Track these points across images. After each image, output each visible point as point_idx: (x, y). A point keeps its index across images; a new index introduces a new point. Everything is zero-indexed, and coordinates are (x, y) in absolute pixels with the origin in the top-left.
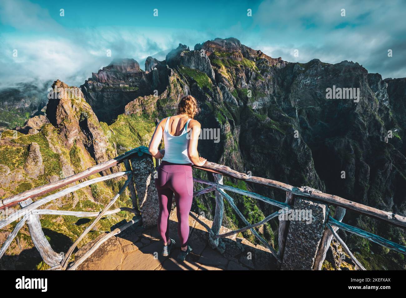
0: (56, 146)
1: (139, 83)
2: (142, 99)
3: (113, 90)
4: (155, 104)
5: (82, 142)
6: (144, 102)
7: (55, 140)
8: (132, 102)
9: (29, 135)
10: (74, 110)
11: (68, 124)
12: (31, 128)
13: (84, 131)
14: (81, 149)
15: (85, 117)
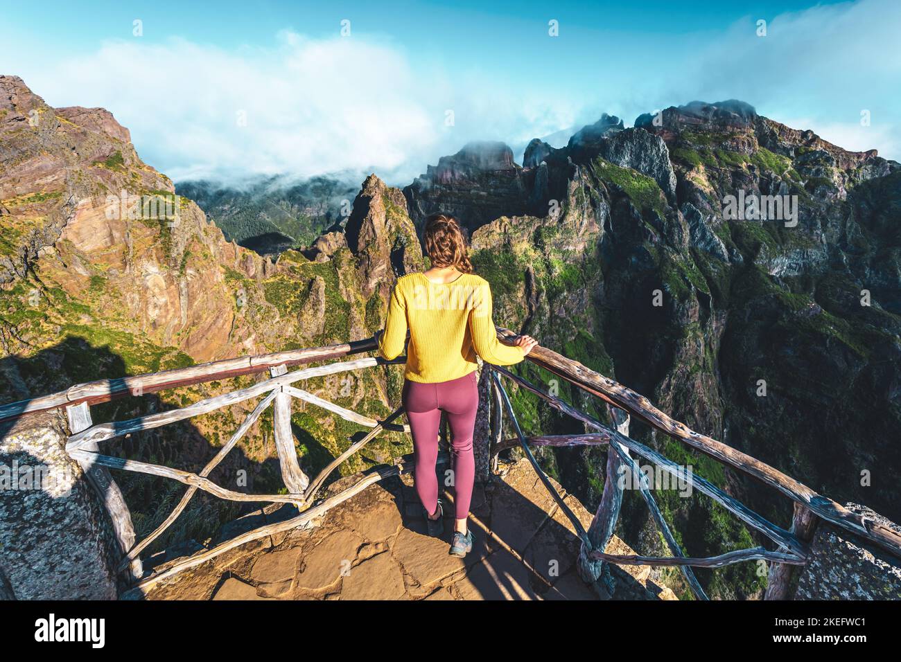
0: (348, 289)
1: (506, 190)
2: (506, 223)
3: (456, 200)
4: (532, 235)
5: (388, 289)
6: (509, 229)
7: (349, 277)
8: (487, 225)
9: (315, 262)
10: (388, 229)
11: (374, 253)
12: (320, 252)
13: (396, 270)
14: (385, 302)
15: (401, 244)
